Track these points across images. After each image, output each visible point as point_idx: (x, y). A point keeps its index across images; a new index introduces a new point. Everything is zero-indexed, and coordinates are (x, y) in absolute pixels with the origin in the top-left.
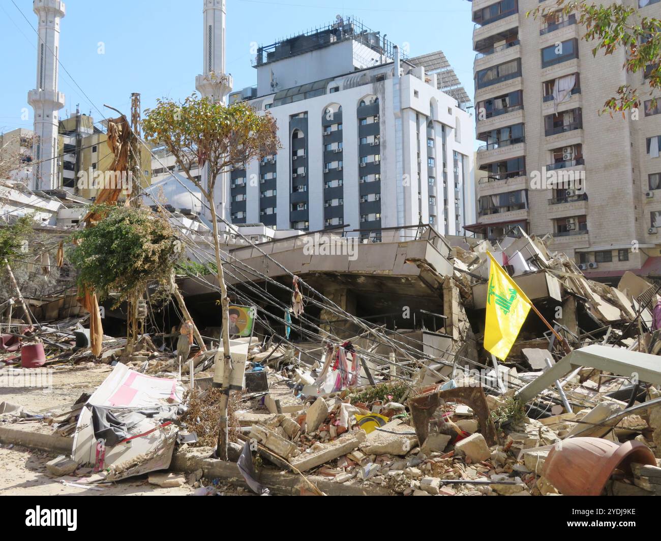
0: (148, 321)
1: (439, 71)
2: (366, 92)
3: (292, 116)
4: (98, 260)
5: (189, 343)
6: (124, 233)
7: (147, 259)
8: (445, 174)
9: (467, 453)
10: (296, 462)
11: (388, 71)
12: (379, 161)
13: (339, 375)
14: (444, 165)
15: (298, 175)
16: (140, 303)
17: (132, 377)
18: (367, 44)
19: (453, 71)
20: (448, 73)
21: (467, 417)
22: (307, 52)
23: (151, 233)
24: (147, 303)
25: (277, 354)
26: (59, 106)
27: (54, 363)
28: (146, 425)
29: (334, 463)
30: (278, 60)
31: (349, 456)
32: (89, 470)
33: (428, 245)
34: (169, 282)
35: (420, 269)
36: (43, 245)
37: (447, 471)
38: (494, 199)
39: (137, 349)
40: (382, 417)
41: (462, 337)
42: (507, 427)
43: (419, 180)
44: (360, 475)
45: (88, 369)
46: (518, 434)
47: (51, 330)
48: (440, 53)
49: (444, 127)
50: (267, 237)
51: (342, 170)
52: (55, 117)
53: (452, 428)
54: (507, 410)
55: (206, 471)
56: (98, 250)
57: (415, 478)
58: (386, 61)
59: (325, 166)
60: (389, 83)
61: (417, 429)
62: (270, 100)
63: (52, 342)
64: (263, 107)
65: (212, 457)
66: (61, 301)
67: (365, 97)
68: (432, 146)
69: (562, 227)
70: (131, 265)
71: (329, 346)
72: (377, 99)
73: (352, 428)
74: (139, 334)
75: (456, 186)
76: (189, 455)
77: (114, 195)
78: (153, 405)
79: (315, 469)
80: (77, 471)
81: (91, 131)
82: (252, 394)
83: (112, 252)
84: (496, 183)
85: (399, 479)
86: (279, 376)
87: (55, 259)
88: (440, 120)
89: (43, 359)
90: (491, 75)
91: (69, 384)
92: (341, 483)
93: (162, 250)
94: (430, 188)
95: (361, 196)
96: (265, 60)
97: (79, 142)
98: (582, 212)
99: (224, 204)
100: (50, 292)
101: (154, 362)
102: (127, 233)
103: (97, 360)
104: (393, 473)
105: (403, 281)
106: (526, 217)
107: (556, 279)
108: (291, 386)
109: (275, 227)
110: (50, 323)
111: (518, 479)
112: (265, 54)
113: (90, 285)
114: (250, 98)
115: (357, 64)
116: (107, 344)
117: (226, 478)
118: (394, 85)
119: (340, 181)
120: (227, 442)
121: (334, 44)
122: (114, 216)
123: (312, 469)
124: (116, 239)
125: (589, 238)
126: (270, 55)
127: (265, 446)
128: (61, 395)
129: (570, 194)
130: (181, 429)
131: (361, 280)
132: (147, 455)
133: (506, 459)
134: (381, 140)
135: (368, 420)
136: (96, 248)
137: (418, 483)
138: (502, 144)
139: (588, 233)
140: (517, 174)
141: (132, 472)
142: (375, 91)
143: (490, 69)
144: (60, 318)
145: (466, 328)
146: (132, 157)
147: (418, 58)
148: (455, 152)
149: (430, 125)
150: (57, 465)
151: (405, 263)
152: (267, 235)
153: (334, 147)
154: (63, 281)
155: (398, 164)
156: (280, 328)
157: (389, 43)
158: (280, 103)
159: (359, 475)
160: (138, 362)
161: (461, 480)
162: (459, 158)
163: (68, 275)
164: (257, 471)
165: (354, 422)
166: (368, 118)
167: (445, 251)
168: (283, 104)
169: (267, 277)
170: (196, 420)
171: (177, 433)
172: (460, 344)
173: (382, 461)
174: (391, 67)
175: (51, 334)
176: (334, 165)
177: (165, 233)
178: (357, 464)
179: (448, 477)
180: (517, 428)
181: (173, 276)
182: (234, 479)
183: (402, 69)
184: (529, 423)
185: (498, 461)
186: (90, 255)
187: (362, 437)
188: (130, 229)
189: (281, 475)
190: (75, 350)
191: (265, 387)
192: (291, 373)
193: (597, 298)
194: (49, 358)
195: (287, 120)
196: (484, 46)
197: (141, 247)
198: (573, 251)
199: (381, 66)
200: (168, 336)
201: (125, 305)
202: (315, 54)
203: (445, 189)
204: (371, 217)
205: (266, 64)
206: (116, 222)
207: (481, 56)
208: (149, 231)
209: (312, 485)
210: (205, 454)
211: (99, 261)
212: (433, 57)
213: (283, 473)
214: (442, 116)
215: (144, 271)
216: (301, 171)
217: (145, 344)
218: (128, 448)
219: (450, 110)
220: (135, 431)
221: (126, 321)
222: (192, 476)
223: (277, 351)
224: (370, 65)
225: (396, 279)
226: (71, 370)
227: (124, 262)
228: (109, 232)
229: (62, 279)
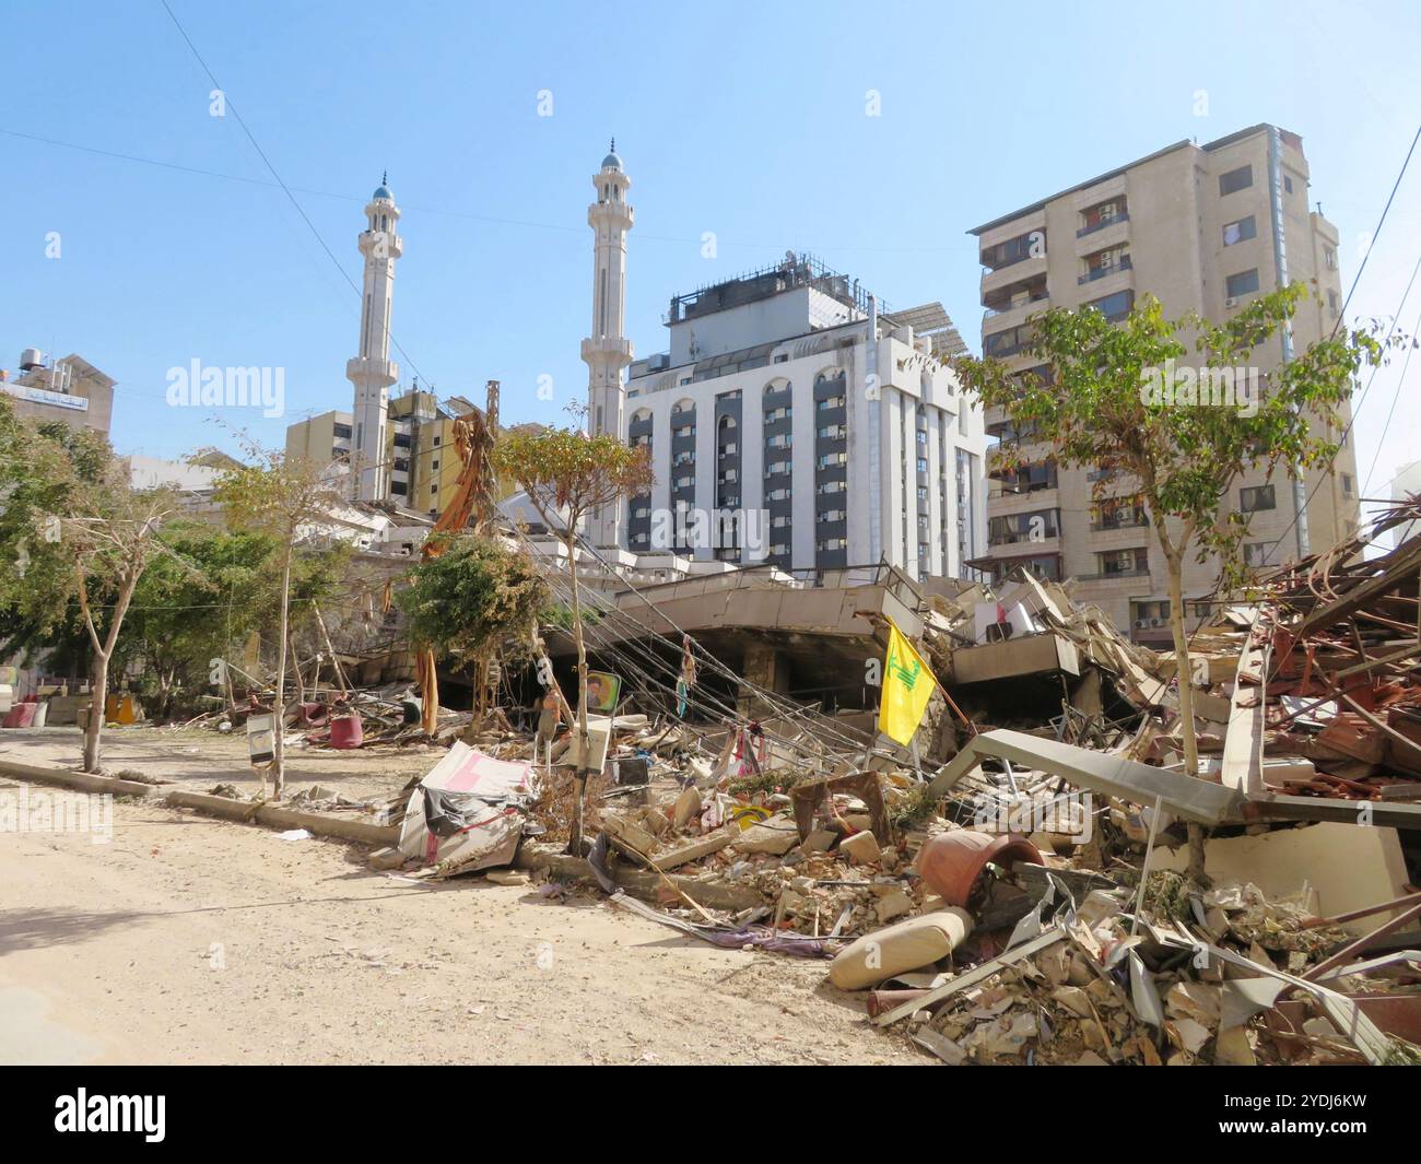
0: (502, 689)
1: (935, 331)
2: (827, 362)
3: (720, 397)
4: (437, 607)
5: (555, 721)
6: (471, 570)
7: (501, 607)
8: (942, 482)
9: (851, 851)
10: (655, 859)
11: (859, 332)
12: (845, 463)
13: (742, 766)
14: (942, 469)
15: (726, 481)
16: (492, 664)
17: (475, 758)
18: (830, 293)
19: (957, 332)
20: (949, 334)
21: (861, 812)
22: (743, 304)
23: (507, 572)
24: (501, 665)
25: (670, 739)
26: (390, 381)
27: (374, 744)
28: (487, 813)
29: (701, 861)
30: (701, 316)
31: (719, 854)
32: (419, 864)
33: (887, 594)
34: (529, 637)
35: (873, 627)
36: (364, 582)
37: (825, 872)
38: (1010, 521)
39: (485, 728)
40: (765, 811)
41: (934, 723)
42: (905, 825)
43: (904, 490)
44: (728, 874)
45: (419, 753)
46: (917, 834)
47: (371, 699)
48: (938, 305)
49: (941, 413)
50: (679, 571)
51: (790, 476)
52: (384, 397)
53: (839, 823)
54: (909, 806)
55: (554, 868)
56: (437, 593)
57: (788, 877)
58: (857, 318)
59: (766, 468)
60: (860, 350)
61: (799, 824)
62: (688, 373)
63: (372, 716)
64: (678, 383)
65: (563, 853)
66: (386, 659)
67: (826, 369)
68: (923, 441)
69: (1111, 564)
70: (480, 615)
71: (731, 728)
72: (843, 372)
73: (728, 823)
74: (490, 707)
75: (960, 501)
76: (536, 850)
77: (461, 517)
78: (498, 793)
79: (679, 868)
80: (405, 865)
81: (433, 415)
82: (627, 787)
83: (456, 596)
84: (1012, 499)
85: (770, 879)
86: (668, 767)
87: (378, 601)
88: (935, 403)
89: (360, 737)
90: (1007, 342)
91: (394, 771)
92: (704, 883)
93: (521, 595)
94: (921, 503)
95: (818, 514)
96: (682, 316)
97: (415, 429)
98: (1140, 543)
99: (617, 523)
100: (371, 646)
101: (507, 746)
102: (476, 571)
103: (433, 741)
104: (763, 872)
105: (852, 642)
106: (1057, 550)
107: (1071, 644)
108: (680, 779)
109: (691, 556)
110: (370, 689)
111: (905, 882)
112: (682, 307)
113: (425, 640)
114: (658, 370)
115: (814, 321)
116: (445, 720)
117: (576, 877)
118: (868, 352)
119: (788, 492)
120: (581, 836)
121: (782, 292)
122: (460, 548)
123: (675, 867)
124: (461, 579)
125: (1151, 581)
126: (690, 308)
127: (621, 839)
128: (384, 783)
129: (1122, 515)
130: (529, 820)
131: (795, 639)
132: (487, 848)
133: (897, 862)
134: (848, 432)
135: (747, 814)
136: (434, 590)
137: (789, 884)
138: (1021, 441)
139: (1149, 574)
140: (1045, 486)
141: (469, 867)
142: (840, 362)
143: (1006, 332)
144: (383, 682)
145: (940, 710)
146: (485, 466)
147: (905, 313)
148: (959, 450)
149: (921, 410)
150: (382, 856)
151: (854, 616)
152: (678, 568)
153: (779, 441)
154: (387, 630)
155: (873, 467)
156: (672, 702)
157: (862, 291)
158: (702, 377)
159: (726, 875)
160: (486, 746)
161: (839, 881)
162: (966, 458)
163: (394, 622)
164: (610, 868)
165: (731, 816)
166: (829, 401)
167: (913, 602)
168: (707, 378)
169: (656, 634)
170: (547, 811)
171: (523, 825)
172: (930, 733)
173: (755, 860)
174: (863, 328)
175: (371, 704)
176: (779, 467)
177: (525, 572)
178: (726, 863)
179: (825, 878)
180: (918, 827)
181: (535, 629)
182: (585, 878)
183: (880, 330)
184: (936, 822)
185: (888, 862)
186: (427, 601)
187: (735, 833)
188: (480, 566)
189: (638, 874)
190: (402, 727)
191: (644, 779)
192: (685, 764)
193: (1138, 672)
194: (367, 736)
195: (712, 402)
196: (996, 299)
197: (494, 591)
198: (1127, 600)
199: (851, 324)
200: (526, 710)
201: (471, 666)
202: (754, 308)
203: (943, 505)
204: (833, 545)
205: (683, 321)
206: (462, 556)
207: (992, 313)
208: (505, 569)
209: (672, 885)
210: (555, 850)
211: (437, 609)
212: (928, 312)
213: (641, 871)
214: (939, 398)
215: (497, 622)
216: (731, 475)
217: (497, 721)
218: (465, 841)
219: (950, 390)
220: (474, 821)
221: (472, 689)
222: (538, 874)
223: (672, 735)
224: (835, 324)
225: (842, 640)
226: (396, 754)
227: (471, 610)
228: (452, 570)
229: (386, 627)
